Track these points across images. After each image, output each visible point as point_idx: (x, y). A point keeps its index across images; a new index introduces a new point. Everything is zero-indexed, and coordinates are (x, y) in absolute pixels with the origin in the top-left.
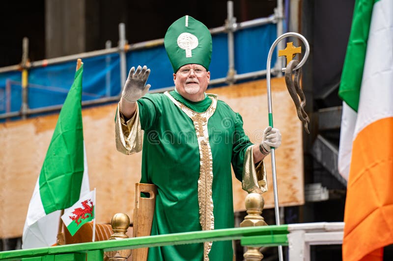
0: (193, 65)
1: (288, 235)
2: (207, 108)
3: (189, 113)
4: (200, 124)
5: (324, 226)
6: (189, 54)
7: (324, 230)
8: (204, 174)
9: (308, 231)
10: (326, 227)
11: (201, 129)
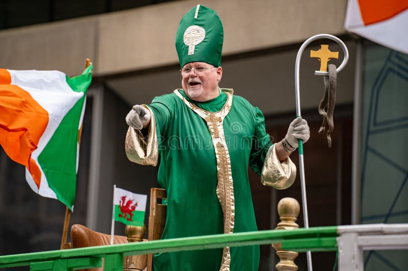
0: (194, 64)
1: (338, 239)
2: (222, 107)
3: (201, 113)
4: (215, 125)
5: (382, 228)
6: (191, 51)
7: (381, 233)
8: (222, 179)
9: (361, 233)
10: (383, 230)
11: (215, 129)
